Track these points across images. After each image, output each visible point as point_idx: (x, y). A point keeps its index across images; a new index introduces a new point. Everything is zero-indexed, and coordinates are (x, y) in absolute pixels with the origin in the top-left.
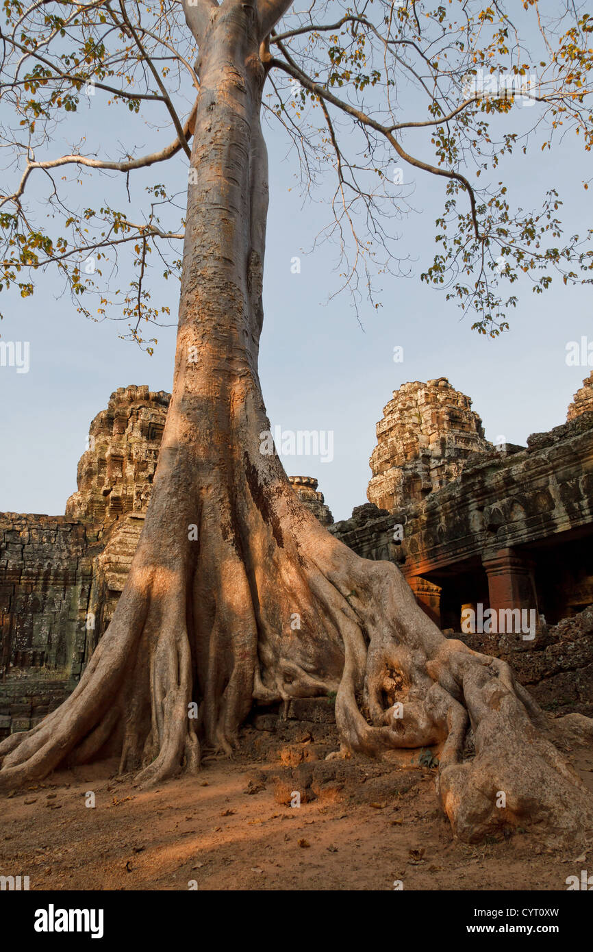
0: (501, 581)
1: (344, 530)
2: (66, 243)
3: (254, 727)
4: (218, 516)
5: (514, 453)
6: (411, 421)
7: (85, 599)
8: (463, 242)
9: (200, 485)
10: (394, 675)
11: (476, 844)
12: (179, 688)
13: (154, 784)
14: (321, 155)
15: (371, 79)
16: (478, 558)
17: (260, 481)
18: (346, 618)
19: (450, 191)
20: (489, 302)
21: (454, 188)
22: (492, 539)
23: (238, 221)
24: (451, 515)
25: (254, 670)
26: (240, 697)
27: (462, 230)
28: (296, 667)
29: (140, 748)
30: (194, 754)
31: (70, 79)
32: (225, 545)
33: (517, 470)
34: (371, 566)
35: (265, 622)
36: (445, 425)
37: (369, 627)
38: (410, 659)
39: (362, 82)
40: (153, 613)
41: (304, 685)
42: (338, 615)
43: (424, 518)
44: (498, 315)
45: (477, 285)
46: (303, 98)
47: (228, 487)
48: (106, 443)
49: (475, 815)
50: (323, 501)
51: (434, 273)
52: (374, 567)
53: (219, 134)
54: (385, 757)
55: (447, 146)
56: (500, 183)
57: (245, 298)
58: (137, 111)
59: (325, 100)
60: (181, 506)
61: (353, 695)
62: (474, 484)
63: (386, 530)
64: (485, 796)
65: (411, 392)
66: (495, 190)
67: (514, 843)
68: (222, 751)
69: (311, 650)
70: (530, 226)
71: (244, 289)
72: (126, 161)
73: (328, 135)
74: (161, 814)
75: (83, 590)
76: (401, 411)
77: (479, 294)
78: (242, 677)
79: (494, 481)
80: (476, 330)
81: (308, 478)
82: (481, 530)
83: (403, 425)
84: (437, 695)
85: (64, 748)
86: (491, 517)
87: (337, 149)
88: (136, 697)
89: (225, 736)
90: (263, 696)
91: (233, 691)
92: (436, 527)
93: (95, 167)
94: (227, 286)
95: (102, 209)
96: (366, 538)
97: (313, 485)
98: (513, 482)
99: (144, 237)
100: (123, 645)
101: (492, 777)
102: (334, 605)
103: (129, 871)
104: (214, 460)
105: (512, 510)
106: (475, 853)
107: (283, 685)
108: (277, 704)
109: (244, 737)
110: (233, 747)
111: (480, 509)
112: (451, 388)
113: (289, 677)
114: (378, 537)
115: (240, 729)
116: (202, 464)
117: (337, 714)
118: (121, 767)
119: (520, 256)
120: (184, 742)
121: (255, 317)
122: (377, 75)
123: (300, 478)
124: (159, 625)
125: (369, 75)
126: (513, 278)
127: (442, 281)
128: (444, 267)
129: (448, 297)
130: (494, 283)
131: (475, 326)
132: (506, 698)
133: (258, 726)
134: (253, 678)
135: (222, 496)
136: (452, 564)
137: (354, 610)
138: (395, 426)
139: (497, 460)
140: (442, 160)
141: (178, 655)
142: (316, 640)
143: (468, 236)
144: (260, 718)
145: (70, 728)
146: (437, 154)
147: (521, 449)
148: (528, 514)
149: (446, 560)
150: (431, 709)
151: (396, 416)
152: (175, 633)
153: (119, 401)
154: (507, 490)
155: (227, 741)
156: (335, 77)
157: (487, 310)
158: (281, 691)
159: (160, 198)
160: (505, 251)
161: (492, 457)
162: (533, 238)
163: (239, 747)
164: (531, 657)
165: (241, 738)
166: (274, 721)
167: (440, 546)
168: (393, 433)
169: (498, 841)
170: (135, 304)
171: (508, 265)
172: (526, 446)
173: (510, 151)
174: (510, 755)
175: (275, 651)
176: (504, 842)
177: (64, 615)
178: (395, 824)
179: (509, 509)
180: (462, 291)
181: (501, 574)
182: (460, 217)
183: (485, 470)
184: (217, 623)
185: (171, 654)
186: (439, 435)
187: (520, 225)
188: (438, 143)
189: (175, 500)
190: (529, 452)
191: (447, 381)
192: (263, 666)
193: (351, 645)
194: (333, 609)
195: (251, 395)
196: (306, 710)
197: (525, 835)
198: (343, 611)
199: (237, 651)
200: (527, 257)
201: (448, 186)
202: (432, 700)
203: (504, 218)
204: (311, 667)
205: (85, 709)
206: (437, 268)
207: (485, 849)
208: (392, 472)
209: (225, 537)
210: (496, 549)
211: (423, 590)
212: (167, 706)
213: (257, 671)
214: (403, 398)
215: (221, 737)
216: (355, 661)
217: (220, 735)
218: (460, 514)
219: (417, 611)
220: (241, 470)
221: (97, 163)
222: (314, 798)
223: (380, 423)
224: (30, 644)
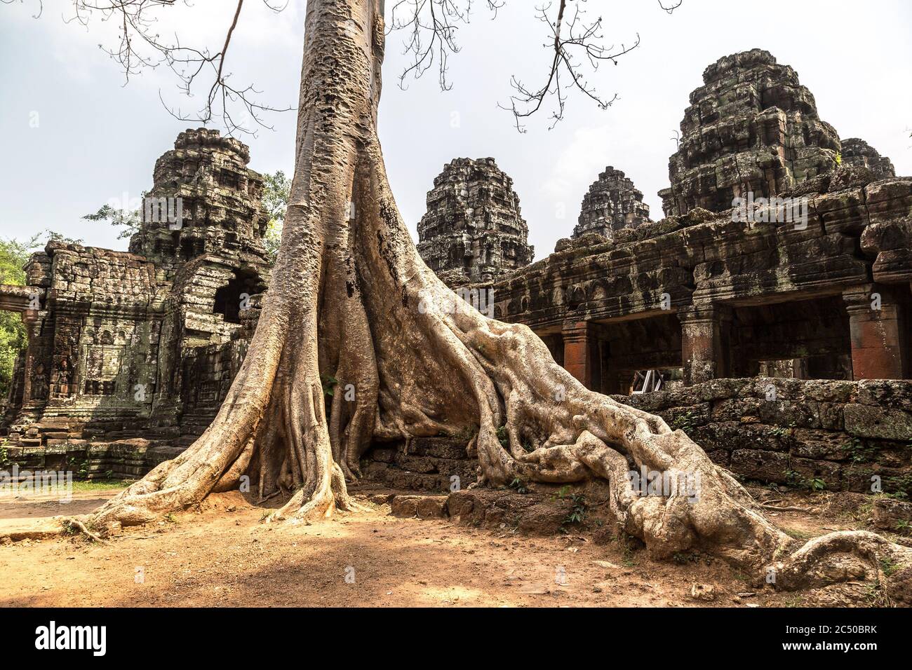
0: (577, 348)
3: (373, 459)
4: (344, 275)
6: (460, 193)
7: (156, 335)
10: (531, 424)
16: (558, 326)
17: (385, 246)
22: (572, 313)
24: (536, 289)
25: (376, 412)
26: (361, 435)
28: (417, 411)
35: (388, 373)
40: (286, 359)
41: (426, 427)
62: (561, 265)
65: (462, 168)
69: (433, 398)
75: (154, 326)
76: (452, 183)
78: (364, 418)
79: (581, 265)
82: (562, 305)
83: (453, 197)
86: (574, 294)
90: (384, 434)
91: (354, 428)
92: (520, 298)
98: (598, 267)
105: (593, 290)
107: (404, 425)
108: (400, 440)
109: (366, 466)
111: (564, 287)
113: (410, 419)
115: (362, 460)
118: (261, 492)
124: (292, 370)
133: (376, 459)
134: (375, 419)
135: (348, 256)
137: (483, 367)
138: (445, 197)
141: (314, 397)
144: (379, 451)
148: (608, 295)
151: (447, 188)
154: (592, 274)
158: (403, 431)
166: (393, 455)
168: (443, 203)
181: (578, 342)
186: (484, 209)
192: (383, 410)
196: (428, 447)
199: (360, 396)
204: (433, 412)
210: (574, 321)
212: (309, 441)
214: (454, 172)
218: (544, 289)
224: (100, 375)
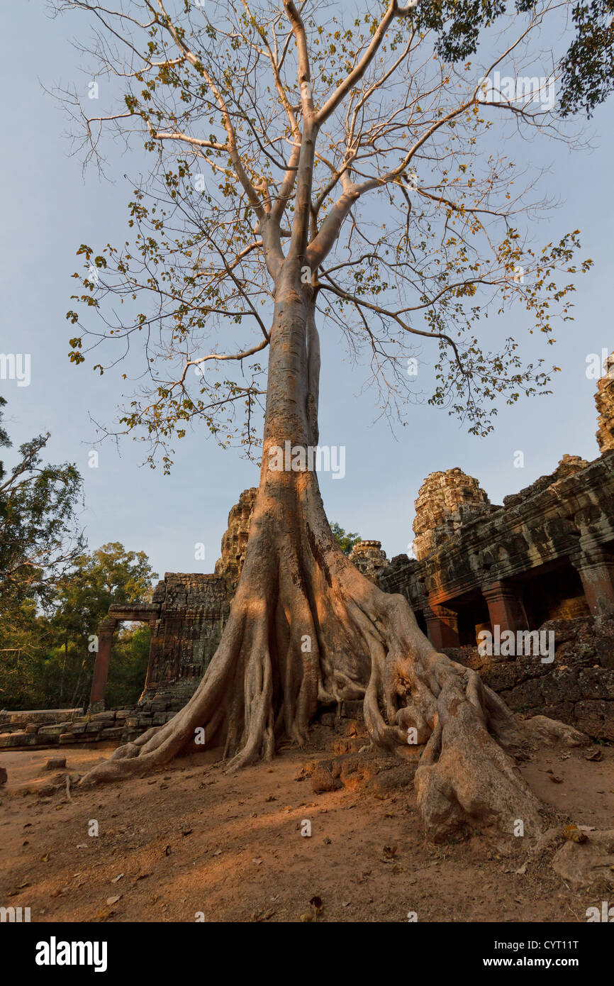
0: (498, 607)
1: (386, 574)
2: (203, 404)
3: (320, 723)
4: (289, 567)
5: (495, 511)
6: (437, 498)
8: (454, 377)
9: (278, 547)
10: (405, 682)
11: (441, 843)
12: (261, 694)
13: (236, 769)
14: (361, 338)
15: (382, 287)
16: (479, 590)
17: (317, 542)
18: (373, 638)
19: (442, 347)
20: (478, 414)
21: (444, 345)
22: (487, 575)
23: (299, 378)
24: (457, 558)
25: (318, 679)
26: (309, 700)
27: (453, 370)
28: (344, 676)
29: (238, 739)
30: (269, 746)
31: (200, 309)
32: (295, 588)
33: (498, 523)
34: (388, 598)
35: (324, 642)
36: (461, 499)
37: (389, 643)
38: (413, 670)
39: (376, 290)
40: (247, 638)
41: (350, 690)
42: (367, 635)
43: (438, 562)
44: (485, 422)
45: (468, 404)
46: (341, 304)
47: (296, 547)
48: (237, 525)
49: (437, 815)
50: (385, 556)
51: (436, 398)
52: (390, 599)
53: (286, 328)
54: (398, 752)
55: (434, 319)
56: (473, 337)
57: (305, 422)
58: (240, 323)
59: (359, 305)
60: (265, 562)
61: (376, 699)
62: (469, 535)
63: (413, 573)
64: (445, 798)
65: (436, 479)
66: (470, 342)
67: (471, 845)
68: (296, 742)
69: (355, 663)
70: (498, 363)
71: (304, 418)
72: (240, 353)
73: (364, 326)
74: (224, 798)
75: (224, 623)
76: (430, 492)
77: (471, 409)
78: (309, 684)
79: (484, 532)
80: (472, 433)
81: (374, 541)
82: (479, 569)
83: (432, 501)
84: (427, 700)
85: (183, 739)
86: (485, 558)
87: (370, 332)
88: (236, 700)
89: (299, 730)
90: (324, 698)
91: (303, 695)
92: (447, 569)
93: (223, 359)
94: (292, 417)
95: (224, 383)
96: (401, 579)
97: (379, 546)
98: (497, 532)
99: (249, 395)
100: (225, 661)
101: (450, 779)
102: (364, 628)
103: (167, 855)
104: (286, 530)
105: (499, 552)
106: (438, 853)
107: (337, 691)
108: (334, 705)
109: (313, 731)
110: (305, 739)
111: (476, 553)
112: (463, 474)
113: (341, 684)
114: (409, 578)
115: (310, 725)
116: (278, 533)
117: (365, 715)
118: (224, 754)
119: (494, 382)
120: (262, 736)
121: (312, 434)
122: (385, 285)
123: (369, 541)
124: (251, 646)
125: (381, 285)
126: (493, 397)
127: (442, 403)
128: (443, 394)
129: (450, 414)
130: (480, 402)
131: (471, 430)
132: (462, 705)
133: (323, 722)
134: (317, 685)
135: (292, 554)
136: (462, 595)
137: (379, 631)
138: (427, 502)
139: (484, 517)
140: (433, 328)
141: (262, 668)
142: (357, 655)
143: (457, 373)
144: (324, 715)
145: (187, 724)
146: (430, 325)
147: (500, 507)
148: (511, 555)
149: (458, 592)
150: (424, 712)
151: (427, 495)
152: (260, 652)
153: (245, 498)
154: (493, 538)
155: (301, 734)
156: (360, 289)
157: (477, 419)
158: (336, 695)
159: (258, 371)
160: (484, 380)
161: (480, 515)
162: (502, 370)
163: (309, 739)
164: (506, 667)
165: (310, 732)
166: (333, 718)
167: (451, 582)
168: (426, 507)
169: (459, 843)
170: (246, 437)
171: (487, 389)
172: (503, 505)
173: (478, 318)
174: (464, 759)
175: (331, 664)
176: (464, 843)
177: (213, 640)
178: (388, 816)
179: (496, 552)
180: (459, 409)
181: (497, 601)
182: (451, 362)
183: (477, 525)
184: (291, 644)
185: (257, 668)
186: (458, 505)
187: (492, 362)
188: (429, 319)
189: (260, 558)
190: (506, 509)
191: (460, 470)
192: (324, 676)
193: (376, 659)
194: (364, 631)
195: (310, 485)
196: (352, 710)
197: (481, 837)
198: (371, 633)
199: (305, 664)
200: (499, 382)
201: (439, 344)
202: (424, 705)
203: (481, 359)
204: (355, 676)
205: (199, 709)
206: (438, 395)
207: (447, 849)
208: (428, 533)
209: (295, 583)
210: (491, 582)
211: (443, 615)
212: (253, 708)
213: (320, 680)
214: (431, 483)
215: (296, 730)
216: (379, 672)
217: (295, 729)
218: (462, 558)
219: (416, 632)
220: (305, 535)
221: (224, 357)
222: (341, 787)
223: (417, 501)
224: (191, 661)
